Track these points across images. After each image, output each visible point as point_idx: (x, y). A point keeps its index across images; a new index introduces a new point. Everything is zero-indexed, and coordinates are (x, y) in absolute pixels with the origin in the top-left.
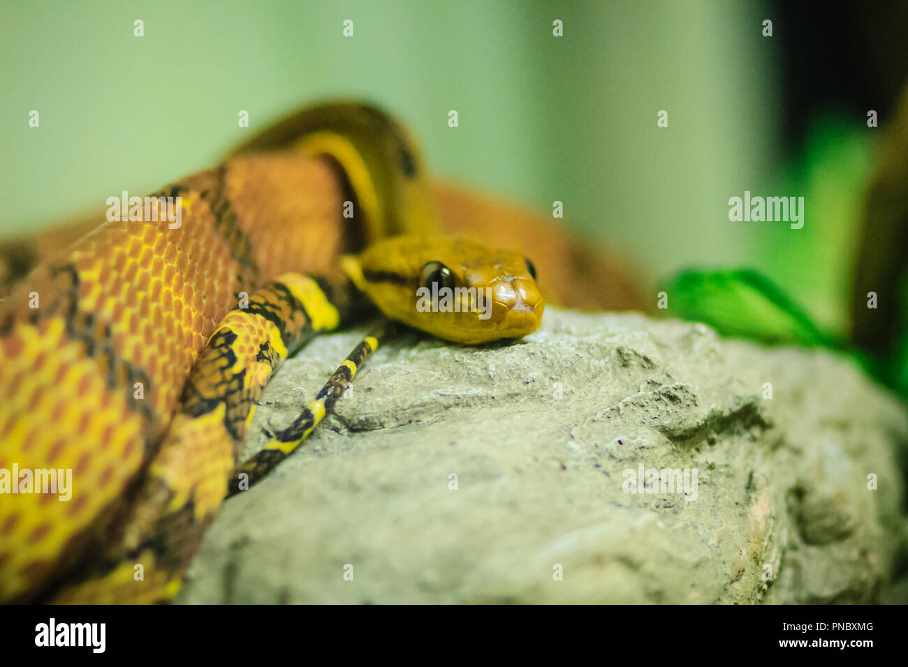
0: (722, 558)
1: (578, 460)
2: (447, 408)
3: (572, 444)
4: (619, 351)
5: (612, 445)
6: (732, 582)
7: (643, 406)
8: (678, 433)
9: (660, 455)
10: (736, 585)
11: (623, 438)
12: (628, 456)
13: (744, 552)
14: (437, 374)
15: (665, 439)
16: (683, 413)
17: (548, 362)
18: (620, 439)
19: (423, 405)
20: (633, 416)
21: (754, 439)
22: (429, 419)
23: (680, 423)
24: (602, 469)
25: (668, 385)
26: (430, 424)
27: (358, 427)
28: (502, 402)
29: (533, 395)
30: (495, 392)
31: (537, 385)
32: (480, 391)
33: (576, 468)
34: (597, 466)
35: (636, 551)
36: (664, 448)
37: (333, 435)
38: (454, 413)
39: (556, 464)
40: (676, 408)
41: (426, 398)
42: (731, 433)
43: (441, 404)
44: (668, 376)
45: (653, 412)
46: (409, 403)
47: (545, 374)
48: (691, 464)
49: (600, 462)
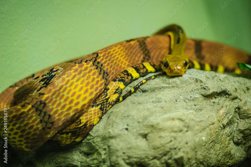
0: (209, 120)
1: (181, 100)
2: (160, 88)
3: (181, 97)
4: (196, 79)
5: (189, 97)
6: (210, 125)
7: (198, 90)
8: (205, 95)
9: (200, 100)
10: (211, 126)
11: (192, 96)
12: (192, 99)
13: (216, 119)
14: (161, 82)
15: (202, 96)
16: (206, 92)
17: (181, 81)
18: (191, 96)
19: (156, 88)
20: (196, 92)
21: (226, 97)
22: (157, 90)
23: (205, 93)
24: (186, 102)
25: (204, 86)
26: (157, 91)
27: (144, 91)
28: (171, 88)
29: (177, 87)
30: (170, 86)
31: (178, 85)
32: (167, 85)
33: (180, 101)
34: (185, 101)
35: (183, 118)
36: (202, 98)
37: (139, 93)
38: (162, 90)
39: (175, 100)
40: (205, 90)
41: (156, 86)
42: (221, 96)
43: (159, 88)
44: (205, 84)
45: (200, 91)
46: (153, 87)
47: (180, 83)
48: (209, 102)
49: (186, 100)
